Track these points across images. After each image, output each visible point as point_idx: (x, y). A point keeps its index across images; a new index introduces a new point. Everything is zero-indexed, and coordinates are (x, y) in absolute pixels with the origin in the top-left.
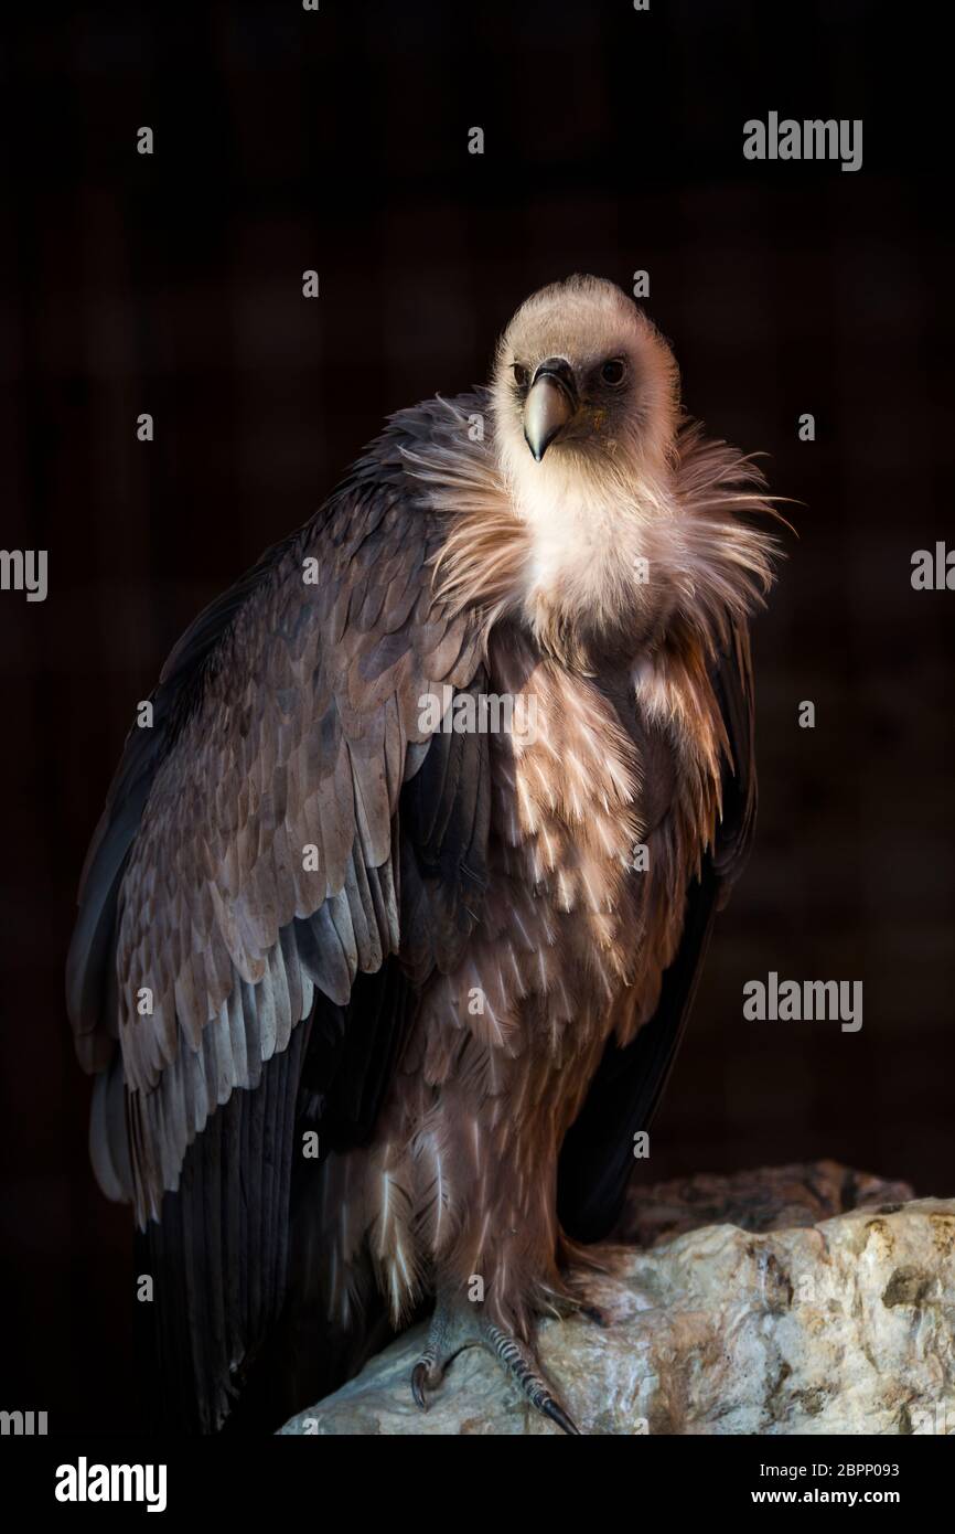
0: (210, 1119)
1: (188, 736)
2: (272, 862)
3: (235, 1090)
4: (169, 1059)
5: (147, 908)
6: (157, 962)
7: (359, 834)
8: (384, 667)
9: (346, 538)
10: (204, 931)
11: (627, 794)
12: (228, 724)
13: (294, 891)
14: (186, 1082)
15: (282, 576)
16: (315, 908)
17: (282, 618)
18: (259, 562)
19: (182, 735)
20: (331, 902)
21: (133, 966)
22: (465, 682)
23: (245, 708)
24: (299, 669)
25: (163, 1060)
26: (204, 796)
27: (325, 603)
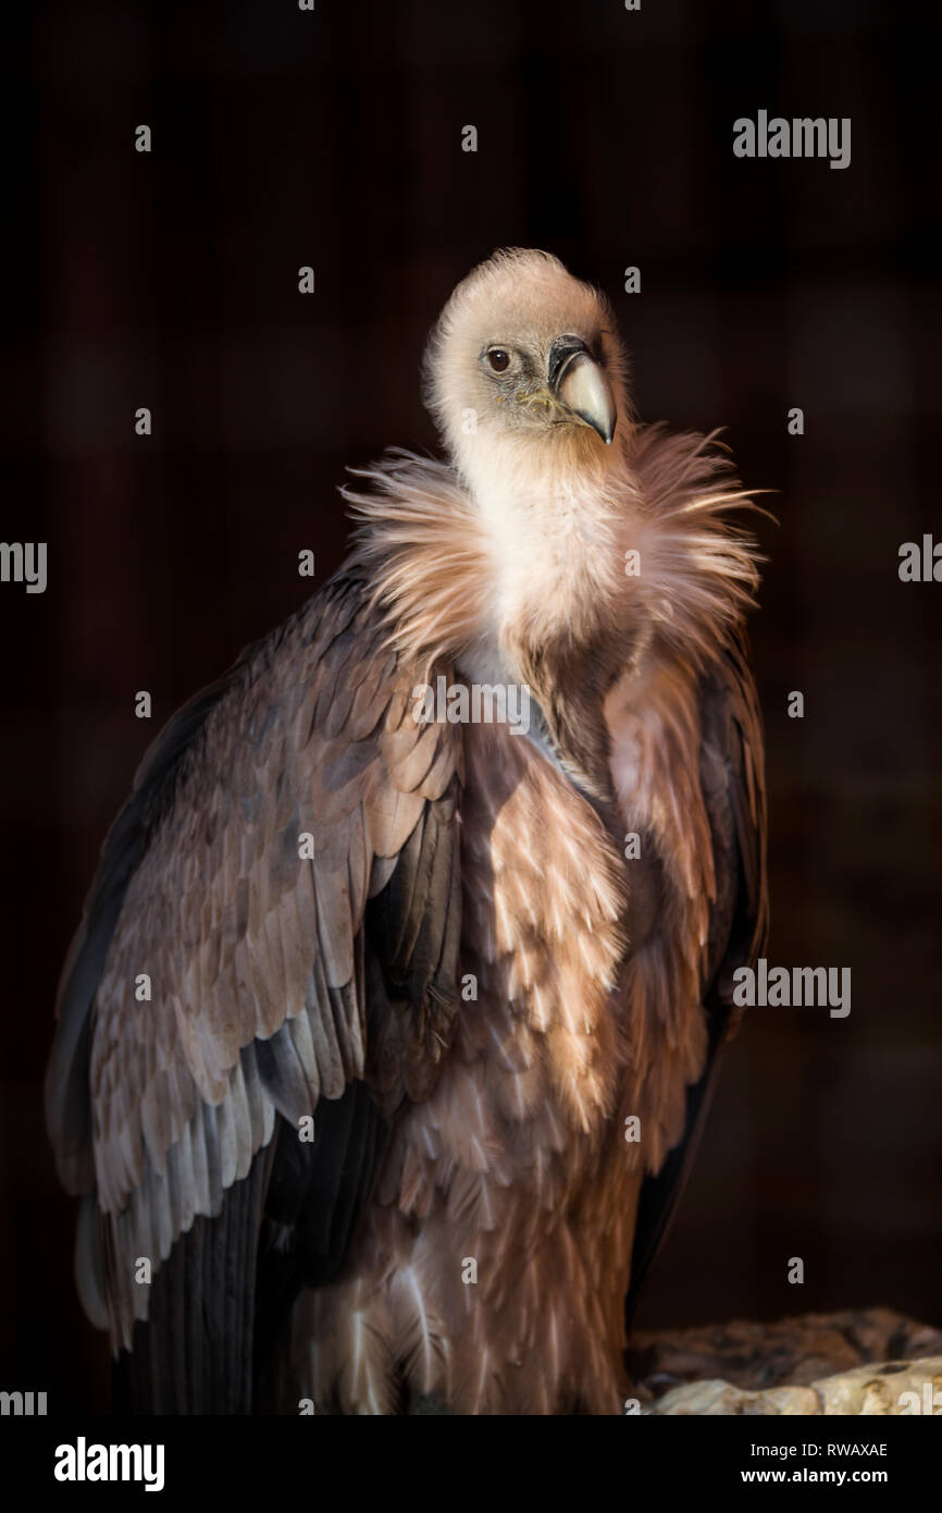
0: (175, 1247)
1: (160, 840)
2: (233, 979)
3: (198, 1218)
4: (137, 1182)
5: (116, 1021)
6: (124, 1079)
7: (321, 952)
8: (350, 775)
9: (315, 638)
10: (167, 1048)
11: (612, 912)
12: (195, 831)
13: (255, 1010)
14: (152, 1205)
15: (254, 677)
16: (275, 1029)
17: (250, 720)
18: (238, 660)
19: (154, 841)
20: (292, 1023)
21: (104, 1081)
22: (437, 794)
23: (211, 815)
24: (263, 775)
25: (130, 1181)
26: (170, 905)
27: (291, 707)
